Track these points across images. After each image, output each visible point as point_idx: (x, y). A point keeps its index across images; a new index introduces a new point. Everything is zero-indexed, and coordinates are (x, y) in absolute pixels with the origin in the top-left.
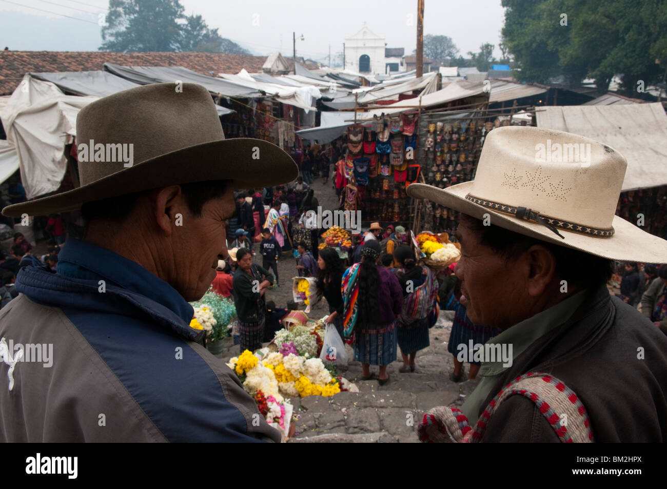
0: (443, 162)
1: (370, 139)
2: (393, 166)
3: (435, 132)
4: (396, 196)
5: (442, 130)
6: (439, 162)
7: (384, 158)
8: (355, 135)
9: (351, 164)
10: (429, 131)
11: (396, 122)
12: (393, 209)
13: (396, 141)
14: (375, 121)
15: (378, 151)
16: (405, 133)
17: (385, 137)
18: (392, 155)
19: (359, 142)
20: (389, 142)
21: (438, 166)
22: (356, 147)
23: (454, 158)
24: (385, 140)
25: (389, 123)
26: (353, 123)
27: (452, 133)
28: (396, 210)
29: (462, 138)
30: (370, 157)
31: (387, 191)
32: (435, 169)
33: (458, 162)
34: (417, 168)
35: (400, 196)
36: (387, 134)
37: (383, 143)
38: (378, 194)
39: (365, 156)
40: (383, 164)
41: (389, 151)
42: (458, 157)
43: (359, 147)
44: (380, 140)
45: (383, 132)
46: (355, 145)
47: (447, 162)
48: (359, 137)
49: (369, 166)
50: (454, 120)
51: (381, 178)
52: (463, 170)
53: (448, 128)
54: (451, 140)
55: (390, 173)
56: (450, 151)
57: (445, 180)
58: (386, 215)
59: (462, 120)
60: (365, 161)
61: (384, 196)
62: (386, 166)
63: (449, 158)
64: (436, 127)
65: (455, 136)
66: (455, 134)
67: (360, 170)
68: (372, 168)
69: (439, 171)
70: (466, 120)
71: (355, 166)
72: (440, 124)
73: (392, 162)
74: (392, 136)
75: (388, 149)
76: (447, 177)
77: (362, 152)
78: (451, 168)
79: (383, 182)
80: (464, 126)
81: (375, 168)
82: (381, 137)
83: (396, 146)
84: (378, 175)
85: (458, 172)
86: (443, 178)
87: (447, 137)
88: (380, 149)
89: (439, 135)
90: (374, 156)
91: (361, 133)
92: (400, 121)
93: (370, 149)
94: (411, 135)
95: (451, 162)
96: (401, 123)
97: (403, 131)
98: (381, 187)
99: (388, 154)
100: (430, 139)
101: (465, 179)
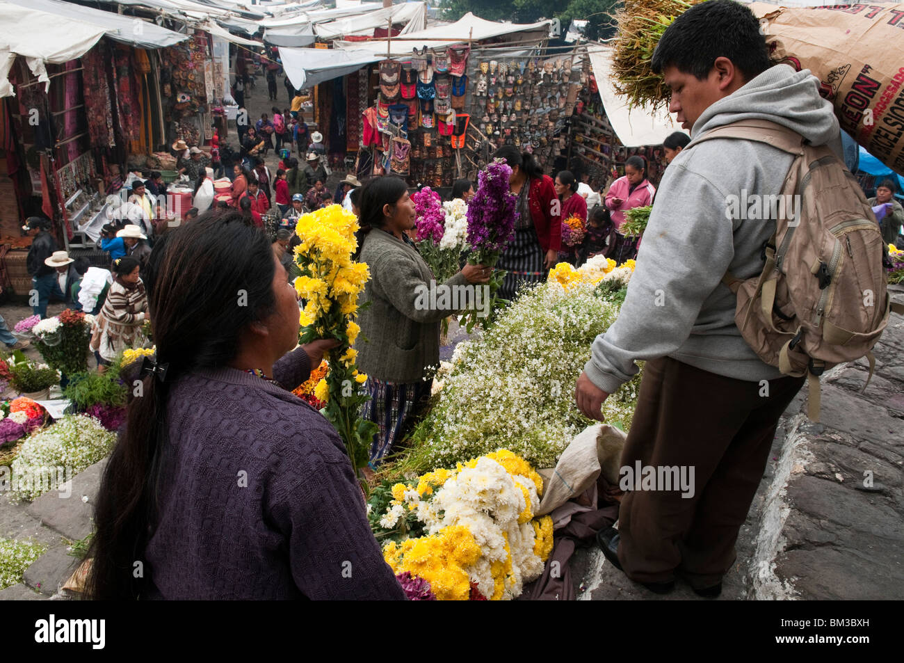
0: (497, 110)
1: (409, 80)
2: (437, 115)
3: (489, 72)
4: (439, 155)
5: (497, 71)
6: (492, 111)
7: (427, 106)
8: (390, 75)
9: (385, 113)
10: (480, 72)
11: (444, 58)
12: (435, 170)
13: (442, 83)
14: (415, 56)
15: (420, 96)
16: (453, 74)
17: (427, 78)
18: (437, 102)
19: (395, 84)
20: (432, 84)
21: (490, 115)
22: (392, 90)
23: (509, 106)
24: (428, 82)
25: (433, 60)
26: (386, 58)
27: (508, 74)
28: (439, 172)
29: (520, 82)
30: (408, 103)
31: (429, 148)
32: (486, 119)
33: (513, 111)
34: (465, 118)
35: (444, 153)
36: (430, 74)
37: (427, 86)
38: (418, 152)
39: (402, 103)
40: (425, 113)
41: (433, 96)
42: (513, 105)
43: (396, 91)
44: (422, 81)
45: (425, 72)
46: (389, 88)
47: (501, 111)
48: (395, 77)
49: (407, 115)
50: (510, 59)
51: (422, 130)
52: (518, 120)
53: (503, 68)
54: (507, 82)
55: (434, 124)
56: (505, 98)
57: (497, 133)
58: (426, 179)
59: (519, 59)
60: (402, 110)
61: (425, 154)
62: (428, 116)
63: (503, 106)
64: (489, 66)
65: (511, 79)
66: (512, 75)
67: (396, 121)
68: (411, 118)
69: (491, 121)
70: (524, 58)
71: (391, 115)
72: (494, 63)
73: (437, 110)
74: (436, 76)
75: (432, 93)
76: (499, 130)
77: (399, 97)
78: (504, 119)
79: (423, 137)
80: (522, 66)
81: (414, 119)
82: (423, 77)
83: (441, 90)
84: (419, 127)
85: (513, 123)
86: (496, 130)
87: (502, 80)
88: (422, 94)
89: (493, 77)
90: (413, 103)
91: (397, 71)
92: (447, 57)
93: (409, 93)
94: (460, 75)
95: (505, 110)
96: (449, 61)
97: (451, 70)
98: (422, 144)
99: (432, 101)
100: (484, 82)
101: (519, 132)
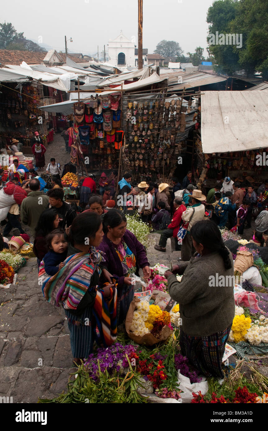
0: (139, 129)
1: (89, 113)
2: (105, 132)
3: (132, 108)
4: (109, 152)
5: (137, 107)
6: (136, 129)
7: (99, 126)
8: (79, 110)
9: (77, 131)
10: (128, 108)
11: (106, 101)
12: (108, 160)
13: (107, 114)
14: (92, 100)
15: (95, 121)
16: (112, 109)
17: (99, 111)
18: (105, 124)
19: (82, 115)
20: (102, 115)
21: (135, 131)
22: (80, 118)
23: (146, 126)
24: (99, 114)
25: (101, 102)
26: (77, 101)
27: (143, 109)
28: (110, 161)
29: (150, 113)
30: (90, 125)
31: (102, 149)
32: (133, 133)
33: (148, 129)
34: (122, 133)
35: (112, 151)
36: (100, 109)
37: (98, 116)
38: (97, 150)
39: (86, 125)
40: (99, 130)
41: (102, 121)
42: (149, 126)
43: (82, 119)
44: (96, 113)
45: (98, 108)
46: (79, 117)
47: (141, 129)
48: (82, 111)
49: (89, 131)
50: (145, 100)
51: (98, 140)
52: (152, 134)
53: (141, 106)
54: (143, 114)
55: (104, 136)
56: (142, 121)
57: (140, 141)
58: (103, 164)
59: (151, 100)
60: (87, 128)
61: (101, 152)
62: (101, 132)
63: (142, 126)
64: (133, 105)
65: (146, 111)
66: (146, 110)
67: (84, 135)
68: (91, 133)
69: (136, 135)
70: (153, 100)
71: (80, 131)
72: (135, 103)
73: (105, 129)
74: (104, 111)
75: (101, 120)
76: (142, 139)
77: (84, 121)
78: (144, 133)
79: (99, 143)
80: (151, 104)
81: (93, 133)
82: (96, 111)
83: (106, 118)
84: (96, 138)
85: (149, 136)
86: (139, 140)
87: (140, 112)
88: (96, 120)
89: (135, 110)
90: (92, 125)
91: (83, 108)
92: (109, 100)
93: (89, 120)
94: (116, 110)
95: (144, 129)
96: (109, 102)
97: (111, 107)
98: (99, 147)
99: (102, 123)
100: (129, 113)
101: (153, 141)
